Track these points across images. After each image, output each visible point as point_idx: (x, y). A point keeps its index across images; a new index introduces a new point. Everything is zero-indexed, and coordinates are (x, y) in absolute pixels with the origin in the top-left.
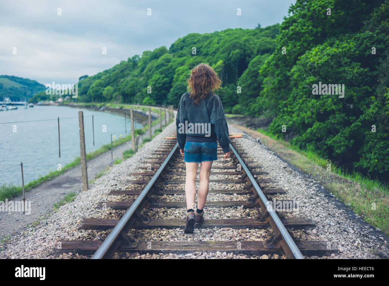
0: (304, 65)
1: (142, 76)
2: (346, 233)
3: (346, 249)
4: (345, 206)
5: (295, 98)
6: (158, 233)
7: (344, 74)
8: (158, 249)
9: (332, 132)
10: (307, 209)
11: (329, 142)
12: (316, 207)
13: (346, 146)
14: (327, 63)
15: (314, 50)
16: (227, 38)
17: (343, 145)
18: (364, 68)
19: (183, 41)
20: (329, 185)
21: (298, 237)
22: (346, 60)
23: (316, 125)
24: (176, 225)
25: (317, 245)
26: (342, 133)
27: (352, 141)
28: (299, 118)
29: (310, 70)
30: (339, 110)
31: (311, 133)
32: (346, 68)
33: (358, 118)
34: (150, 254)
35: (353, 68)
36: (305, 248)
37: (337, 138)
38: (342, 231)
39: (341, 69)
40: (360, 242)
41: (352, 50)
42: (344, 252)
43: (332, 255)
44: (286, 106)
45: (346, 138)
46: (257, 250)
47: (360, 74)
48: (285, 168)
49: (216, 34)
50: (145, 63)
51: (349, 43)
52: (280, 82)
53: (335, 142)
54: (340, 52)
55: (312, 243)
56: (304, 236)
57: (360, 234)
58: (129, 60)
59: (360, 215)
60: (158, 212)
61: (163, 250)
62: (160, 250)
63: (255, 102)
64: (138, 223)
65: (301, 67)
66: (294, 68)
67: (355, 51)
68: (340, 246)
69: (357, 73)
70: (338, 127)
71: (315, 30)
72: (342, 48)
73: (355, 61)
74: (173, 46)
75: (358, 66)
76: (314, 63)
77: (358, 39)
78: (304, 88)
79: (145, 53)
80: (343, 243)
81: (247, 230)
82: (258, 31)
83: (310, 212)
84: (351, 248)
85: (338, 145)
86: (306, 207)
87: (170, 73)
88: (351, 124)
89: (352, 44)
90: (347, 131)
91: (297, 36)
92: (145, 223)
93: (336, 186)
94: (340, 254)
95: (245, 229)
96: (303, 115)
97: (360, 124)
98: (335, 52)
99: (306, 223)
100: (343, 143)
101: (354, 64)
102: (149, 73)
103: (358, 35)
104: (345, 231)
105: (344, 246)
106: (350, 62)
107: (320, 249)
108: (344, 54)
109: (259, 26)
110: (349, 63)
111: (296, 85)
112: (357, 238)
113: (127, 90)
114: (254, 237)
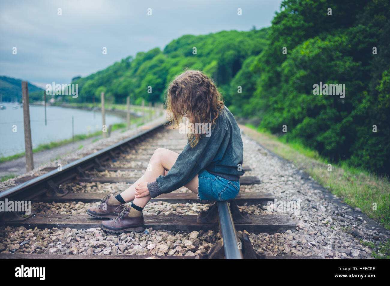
0: (295, 60)
1: (135, 77)
2: (315, 210)
3: (309, 225)
4: (323, 187)
5: (285, 94)
6: (69, 206)
7: (336, 68)
8: (53, 223)
9: (322, 128)
10: (272, 185)
11: (319, 138)
12: (284, 184)
13: (338, 143)
14: (318, 56)
15: (305, 44)
16: (222, 39)
17: (333, 142)
18: (356, 62)
19: (178, 42)
20: (309, 170)
21: (250, 212)
22: (338, 54)
23: (306, 120)
24: (98, 198)
25: (270, 220)
26: (333, 129)
27: (343, 138)
28: (289, 114)
29: (301, 64)
30: (331, 106)
31: (301, 129)
32: (338, 62)
33: (349, 113)
34: (38, 228)
35: (345, 62)
36: (251, 223)
37: (328, 133)
38: (309, 208)
39: (333, 63)
40: (331, 220)
41: (345, 44)
42: (304, 229)
43: (287, 231)
44: (276, 102)
45: (337, 134)
46: (186, 224)
47: (352, 69)
48: (259, 150)
49: (211, 36)
50: (139, 64)
51: (341, 37)
52: (270, 79)
53: (325, 138)
54: (331, 45)
55: (264, 218)
56: (257, 212)
57: (334, 213)
58: (123, 61)
59: (340, 196)
60: (85, 187)
61: (59, 223)
62: (55, 223)
63: (248, 103)
64: (50, 196)
65: (291, 61)
66: (285, 64)
67: (347, 45)
68: (301, 221)
69: (349, 67)
70: (329, 123)
71: (306, 25)
72: (334, 42)
73: (347, 56)
74: (167, 47)
75: (350, 61)
76: (305, 56)
77: (351, 33)
78: (294, 83)
79: (139, 54)
80: (306, 219)
81: (187, 204)
82: (253, 33)
83: (275, 188)
84: (316, 225)
85: (329, 141)
86: (271, 183)
87: (163, 74)
88: (343, 119)
89: (345, 39)
90: (338, 127)
91: (288, 31)
92: (58, 196)
93: (317, 171)
94: (298, 231)
95: (185, 203)
96: (293, 110)
97: (351, 119)
98: (327, 45)
99: (264, 197)
100: (333, 139)
101: (346, 58)
102: (143, 74)
103: (351, 29)
104: (313, 208)
105: (308, 222)
106: (342, 56)
107: (272, 223)
108: (337, 48)
109: (254, 27)
110: (341, 58)
111: (287, 81)
112: (328, 216)
113: (120, 90)
114: (191, 212)
